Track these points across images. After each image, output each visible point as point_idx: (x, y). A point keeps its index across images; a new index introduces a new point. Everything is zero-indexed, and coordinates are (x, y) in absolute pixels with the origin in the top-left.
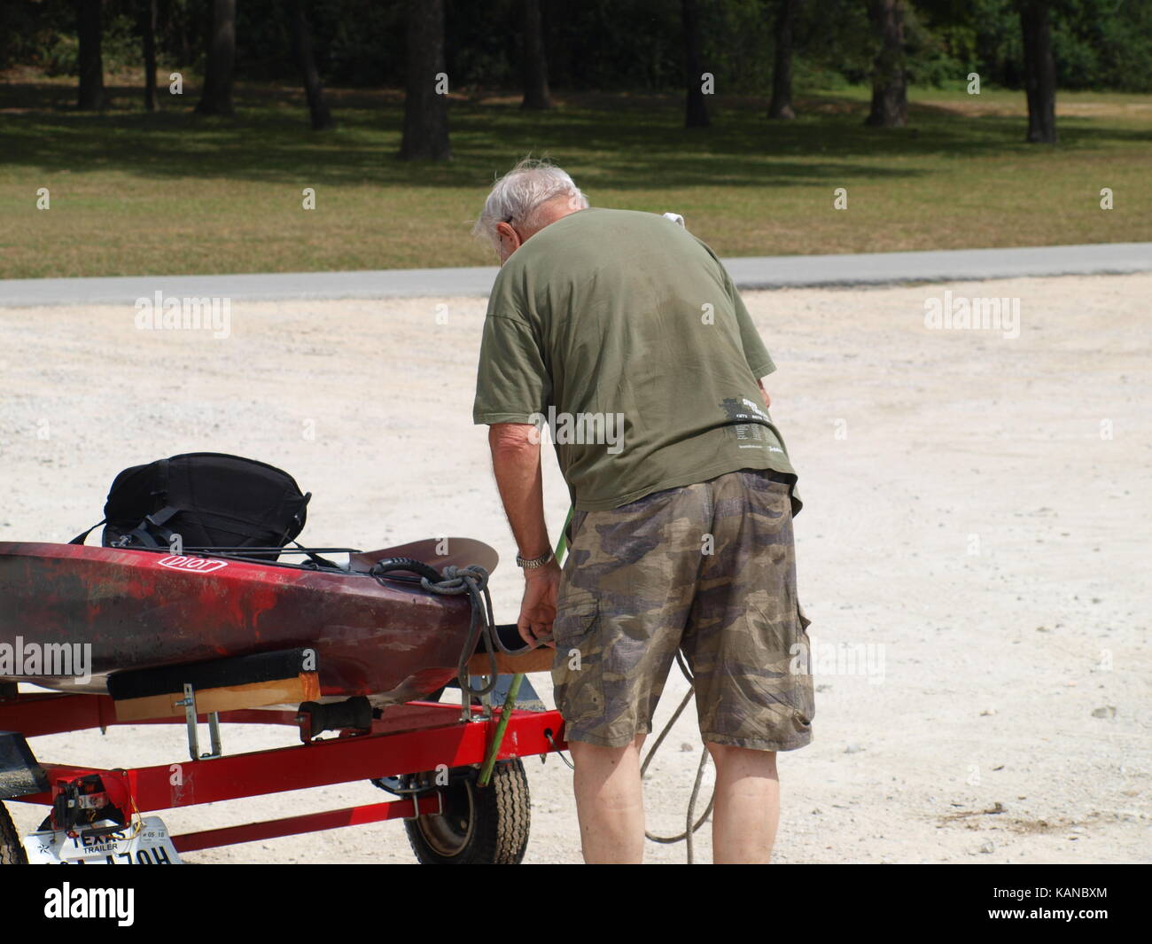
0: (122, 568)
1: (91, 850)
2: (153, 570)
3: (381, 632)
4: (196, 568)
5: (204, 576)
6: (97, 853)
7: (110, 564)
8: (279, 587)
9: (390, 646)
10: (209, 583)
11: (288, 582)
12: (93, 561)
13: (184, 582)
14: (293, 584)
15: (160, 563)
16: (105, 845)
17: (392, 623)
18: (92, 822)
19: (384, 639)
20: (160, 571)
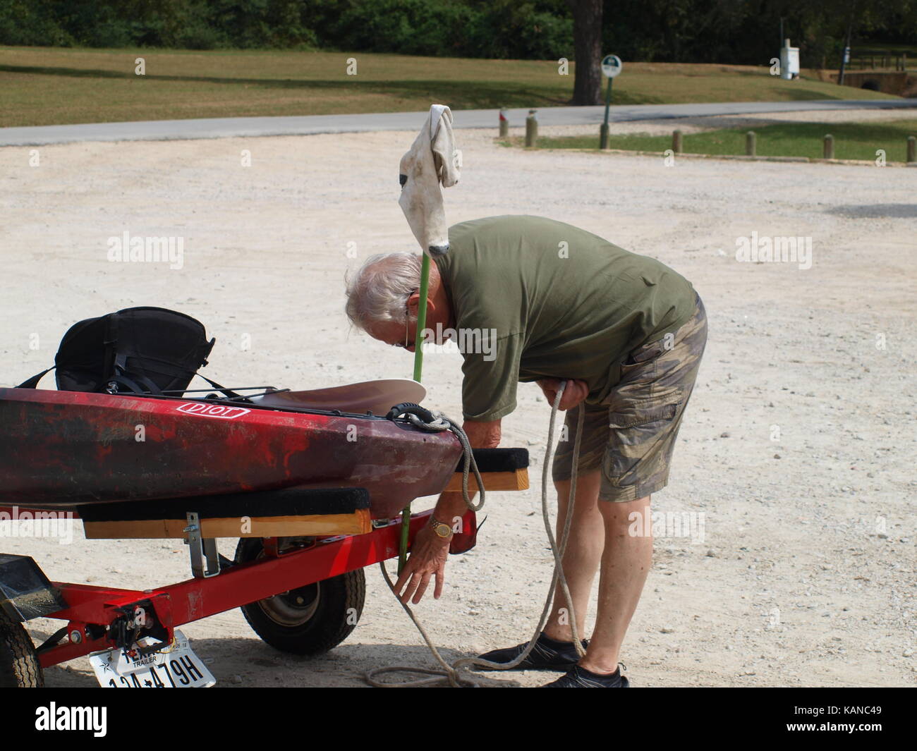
0: (139, 415)
1: (138, 664)
2: (173, 416)
3: (398, 468)
4: (220, 414)
5: (231, 422)
6: (143, 666)
7: (123, 410)
8: (311, 431)
9: (403, 480)
10: (236, 427)
11: (319, 427)
12: (104, 409)
13: (209, 427)
14: (324, 428)
15: (179, 409)
16: (148, 658)
17: (407, 460)
18: (138, 640)
19: (400, 474)
20: (181, 417)
